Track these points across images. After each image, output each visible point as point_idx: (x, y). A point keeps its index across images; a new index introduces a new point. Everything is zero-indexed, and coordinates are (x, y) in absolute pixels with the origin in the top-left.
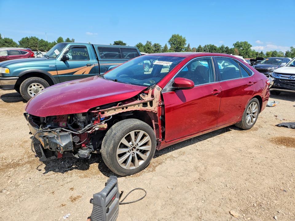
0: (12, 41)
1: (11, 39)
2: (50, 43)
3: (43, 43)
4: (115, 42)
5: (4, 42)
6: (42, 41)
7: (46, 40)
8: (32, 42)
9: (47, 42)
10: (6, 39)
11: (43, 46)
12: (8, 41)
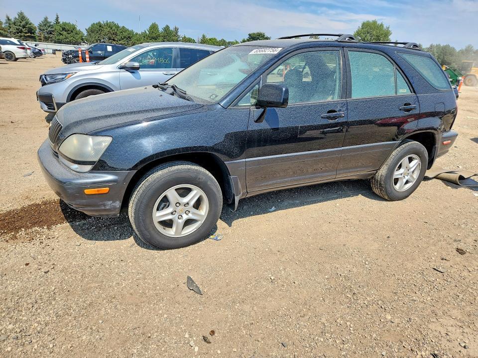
0: (74, 28)
1: (73, 25)
2: (137, 34)
3: (125, 34)
4: (250, 35)
5: (61, 29)
6: (124, 30)
7: (130, 29)
8: (106, 30)
9: (132, 31)
10: (65, 24)
11: (125, 39)
12: (67, 28)
